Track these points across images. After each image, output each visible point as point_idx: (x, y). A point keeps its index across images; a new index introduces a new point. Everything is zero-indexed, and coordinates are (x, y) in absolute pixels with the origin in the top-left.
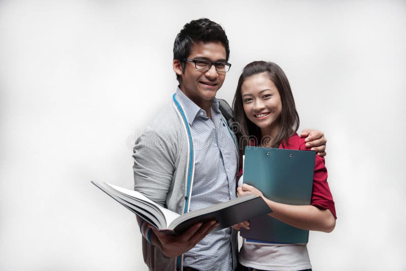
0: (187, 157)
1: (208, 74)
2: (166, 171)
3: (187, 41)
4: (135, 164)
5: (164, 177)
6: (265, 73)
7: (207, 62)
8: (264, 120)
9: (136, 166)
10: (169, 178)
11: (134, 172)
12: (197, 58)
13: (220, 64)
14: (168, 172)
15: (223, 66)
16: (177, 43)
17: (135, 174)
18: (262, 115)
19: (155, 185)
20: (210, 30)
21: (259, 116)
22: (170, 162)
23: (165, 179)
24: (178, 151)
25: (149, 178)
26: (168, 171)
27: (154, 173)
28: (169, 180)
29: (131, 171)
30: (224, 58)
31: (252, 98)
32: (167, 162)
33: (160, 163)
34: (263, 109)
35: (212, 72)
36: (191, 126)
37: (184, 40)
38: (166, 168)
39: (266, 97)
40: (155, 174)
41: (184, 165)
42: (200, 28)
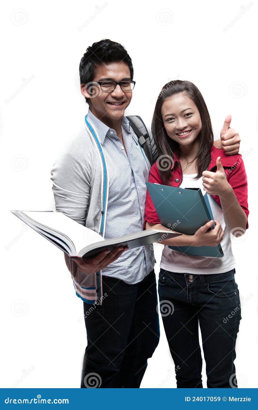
0: (101, 176)
1: (114, 94)
2: (83, 191)
3: (90, 64)
4: (54, 186)
5: (81, 196)
6: (184, 92)
7: (112, 83)
8: (187, 137)
9: (54, 188)
10: (87, 197)
11: (54, 193)
12: (101, 80)
13: (125, 83)
14: (84, 192)
15: (128, 84)
16: (82, 67)
17: (55, 195)
18: (185, 133)
19: (74, 204)
20: (110, 51)
21: (182, 134)
22: (86, 183)
23: (83, 198)
24: (92, 171)
25: (68, 199)
26: (85, 190)
27: (72, 193)
28: (87, 199)
29: (51, 193)
30: (129, 77)
31: (173, 117)
32: (83, 182)
33: (77, 184)
34: (185, 128)
35: (118, 91)
36: (102, 146)
37: (87, 63)
38: (82, 188)
39: (187, 115)
40: (73, 195)
41: (99, 184)
42: (101, 49)
